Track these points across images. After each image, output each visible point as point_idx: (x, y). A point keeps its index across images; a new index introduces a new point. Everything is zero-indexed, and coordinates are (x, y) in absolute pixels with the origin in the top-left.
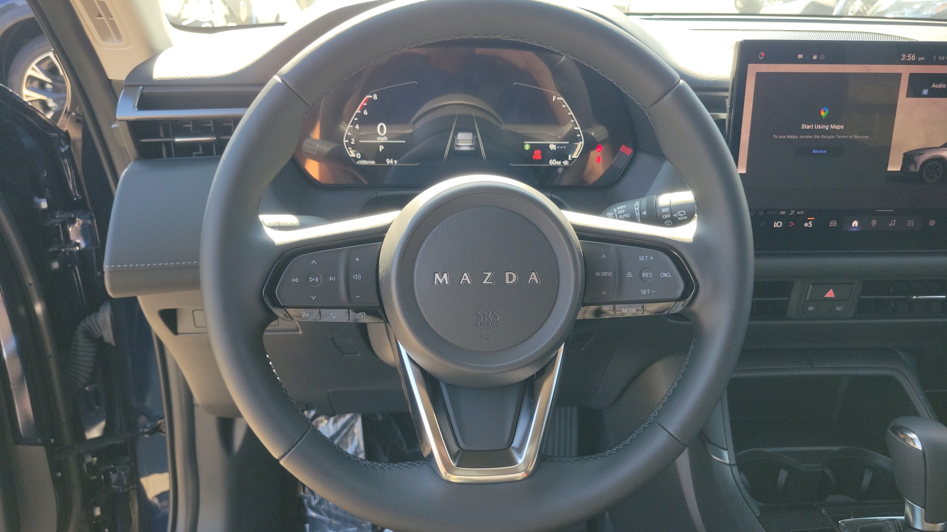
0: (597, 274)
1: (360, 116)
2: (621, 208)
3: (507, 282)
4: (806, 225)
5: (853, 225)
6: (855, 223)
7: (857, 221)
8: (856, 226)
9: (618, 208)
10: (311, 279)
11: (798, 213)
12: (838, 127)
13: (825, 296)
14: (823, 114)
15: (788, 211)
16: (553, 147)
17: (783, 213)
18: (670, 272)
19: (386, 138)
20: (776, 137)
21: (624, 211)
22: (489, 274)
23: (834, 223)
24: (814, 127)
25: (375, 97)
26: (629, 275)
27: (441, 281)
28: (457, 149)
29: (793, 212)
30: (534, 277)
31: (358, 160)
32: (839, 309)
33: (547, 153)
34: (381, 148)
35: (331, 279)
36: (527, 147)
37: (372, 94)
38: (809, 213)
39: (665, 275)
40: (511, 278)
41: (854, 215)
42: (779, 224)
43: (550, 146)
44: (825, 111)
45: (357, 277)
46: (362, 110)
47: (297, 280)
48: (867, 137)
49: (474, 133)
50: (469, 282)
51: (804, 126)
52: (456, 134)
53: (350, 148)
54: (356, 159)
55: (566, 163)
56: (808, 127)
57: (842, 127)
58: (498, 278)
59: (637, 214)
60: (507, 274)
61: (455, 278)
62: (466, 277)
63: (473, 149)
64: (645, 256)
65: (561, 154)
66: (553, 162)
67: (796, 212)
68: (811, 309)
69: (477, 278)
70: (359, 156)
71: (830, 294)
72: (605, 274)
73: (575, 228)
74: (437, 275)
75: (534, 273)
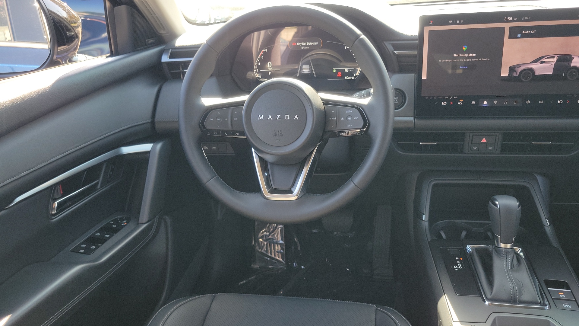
0: (330, 119)
1: (260, 59)
3: (286, 119)
4: (459, 103)
5: (484, 104)
6: (485, 103)
7: (486, 101)
8: (486, 104)
9: (356, 94)
10: (218, 119)
11: (455, 97)
12: (473, 55)
13: (481, 142)
14: (464, 49)
15: (449, 97)
16: (346, 70)
17: (447, 98)
18: (358, 118)
19: (271, 69)
20: (441, 61)
21: (358, 95)
22: (279, 116)
23: (473, 103)
24: (460, 55)
25: (266, 50)
26: (342, 119)
27: (261, 118)
28: (303, 72)
29: (452, 97)
30: (296, 117)
31: (260, 78)
32: (490, 148)
33: (344, 74)
34: (270, 73)
35: (225, 119)
36: (334, 71)
37: (265, 49)
38: (460, 98)
39: (356, 118)
40: (287, 117)
41: (485, 98)
42: (445, 103)
44: (465, 48)
45: (235, 119)
46: (261, 56)
47: (212, 119)
48: (489, 59)
49: (310, 66)
50: (271, 119)
51: (454, 55)
52: (302, 66)
53: (257, 74)
54: (259, 78)
55: (353, 78)
56: (457, 56)
57: (475, 55)
58: (282, 117)
59: (363, 96)
60: (286, 115)
61: (266, 117)
62: (270, 117)
63: (310, 72)
64: (349, 111)
65: (351, 74)
66: (347, 78)
67: (453, 97)
68: (475, 148)
69: (274, 117)
70: (260, 77)
71: (484, 140)
72: (333, 118)
73: (322, 100)
74: (259, 116)
75: (296, 116)
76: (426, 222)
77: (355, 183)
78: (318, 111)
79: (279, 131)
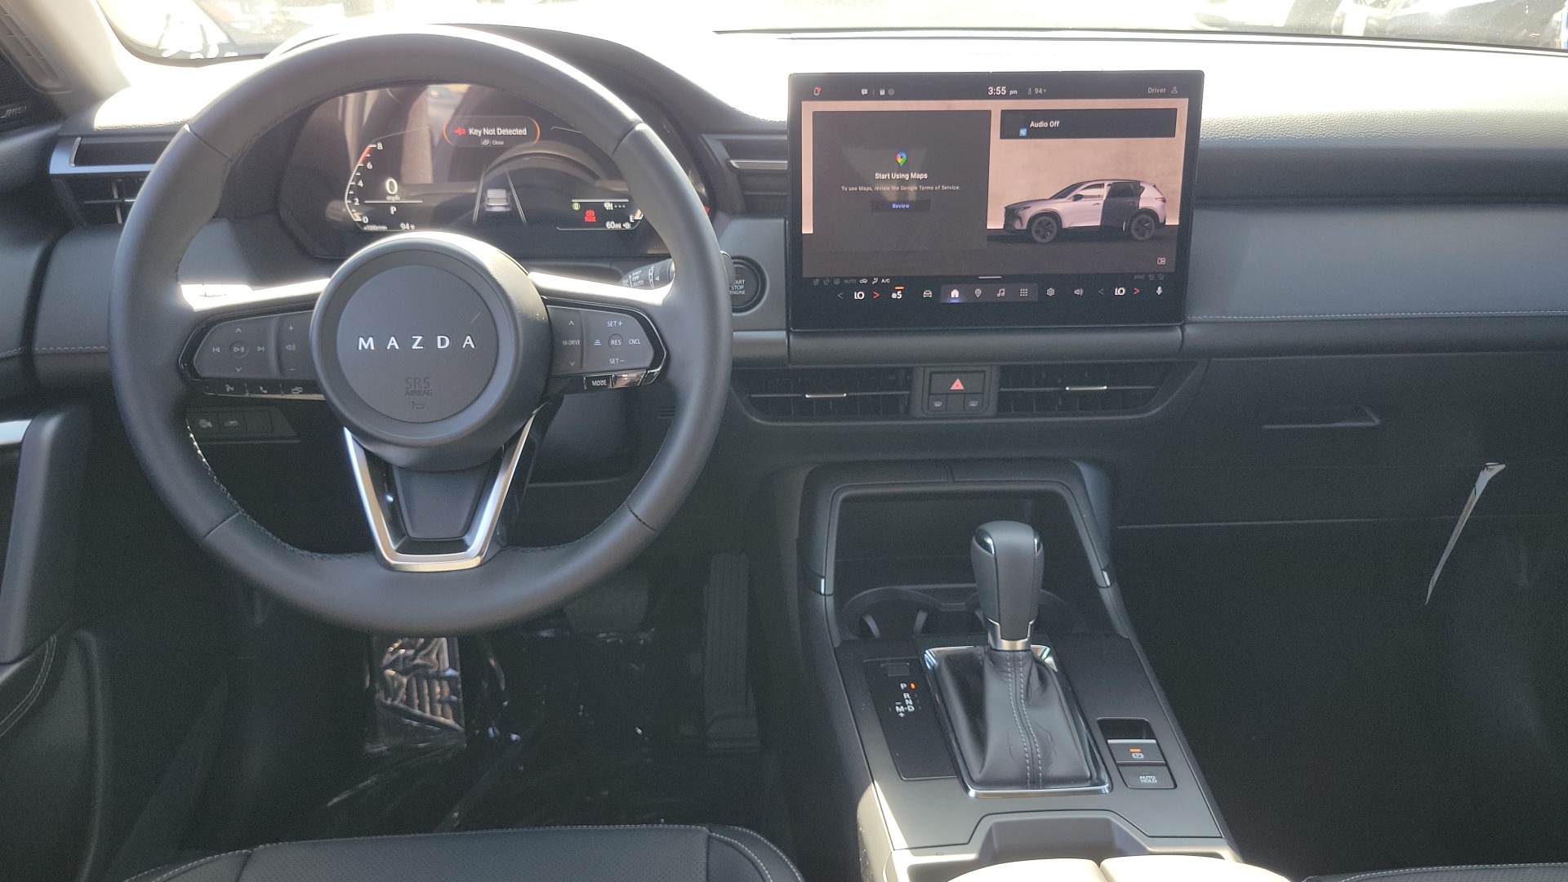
0: (565, 343)
1: (363, 169)
2: (636, 274)
3: (439, 346)
4: (894, 296)
5: (953, 296)
6: (955, 293)
7: (958, 290)
8: (957, 296)
9: (634, 274)
10: (236, 349)
11: (883, 281)
12: (921, 176)
13: (952, 388)
14: (900, 160)
15: (870, 279)
16: (608, 206)
17: (864, 281)
18: (638, 340)
19: (397, 198)
20: (846, 189)
21: (638, 277)
22: (419, 338)
23: (928, 294)
24: (891, 176)
25: (380, 146)
26: (598, 343)
27: (366, 347)
28: (488, 210)
29: (876, 280)
30: (469, 341)
31: (365, 224)
32: (973, 404)
33: (603, 215)
34: (393, 210)
35: (259, 349)
36: (576, 207)
37: (376, 143)
38: (896, 281)
39: (634, 342)
40: (443, 343)
41: (954, 281)
42: (861, 295)
43: (605, 205)
44: (902, 157)
45: (289, 347)
46: (365, 161)
47: (218, 350)
48: (957, 188)
49: (508, 190)
50: (397, 347)
51: (878, 176)
52: (485, 191)
53: (354, 210)
54: (362, 223)
55: (627, 226)
56: (884, 177)
57: (926, 176)
58: (429, 343)
59: (651, 280)
60: (439, 337)
61: (381, 343)
62: (393, 342)
63: (508, 210)
64: (614, 322)
65: (620, 215)
66: (611, 225)
67: (880, 280)
68: (938, 404)
69: (405, 342)
70: (366, 220)
71: (958, 385)
72: (572, 342)
73: (541, 291)
74: (361, 340)
75: (469, 337)
76: (827, 597)
77: (637, 513)
78: (531, 323)
79: (422, 382)
